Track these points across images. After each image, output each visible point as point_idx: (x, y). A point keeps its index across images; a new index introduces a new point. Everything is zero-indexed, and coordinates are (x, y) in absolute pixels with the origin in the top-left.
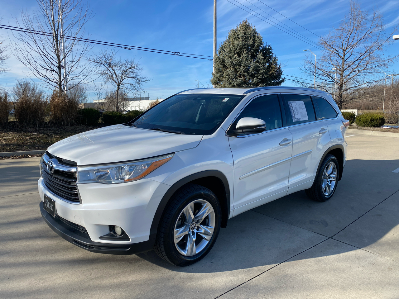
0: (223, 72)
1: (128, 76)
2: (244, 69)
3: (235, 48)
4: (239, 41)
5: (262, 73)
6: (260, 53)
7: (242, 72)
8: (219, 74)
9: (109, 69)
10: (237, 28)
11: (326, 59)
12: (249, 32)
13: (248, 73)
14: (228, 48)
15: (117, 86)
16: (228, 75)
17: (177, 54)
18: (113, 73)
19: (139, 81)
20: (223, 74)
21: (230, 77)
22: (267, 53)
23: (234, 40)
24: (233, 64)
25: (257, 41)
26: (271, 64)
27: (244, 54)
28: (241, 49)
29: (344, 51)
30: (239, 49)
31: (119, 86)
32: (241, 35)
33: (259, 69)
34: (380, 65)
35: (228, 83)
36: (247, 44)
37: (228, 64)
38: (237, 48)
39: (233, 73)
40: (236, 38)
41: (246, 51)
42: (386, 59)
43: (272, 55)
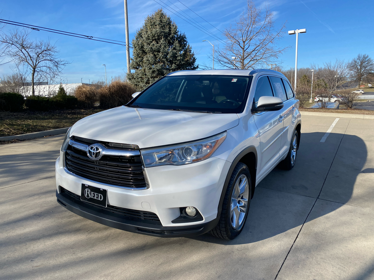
0: (143, 58)
1: (44, 58)
2: (162, 56)
3: (153, 35)
4: (156, 28)
5: (179, 60)
6: (176, 40)
7: (161, 58)
8: (139, 59)
9: (21, 51)
10: (153, 16)
11: (231, 49)
12: (165, 20)
13: (167, 60)
14: (146, 34)
15: (32, 69)
16: (148, 61)
17: (90, 38)
18: (27, 55)
19: (57, 64)
20: (143, 59)
21: (150, 63)
22: (182, 40)
23: (151, 27)
24: (152, 51)
25: (173, 29)
26: (186, 51)
27: (162, 41)
28: (158, 36)
29: (244, 42)
30: (156, 36)
31: (34, 69)
32: (158, 22)
33: (177, 55)
34: (271, 55)
35: (149, 68)
36: (164, 32)
37: (147, 50)
38: (155, 35)
39: (153, 58)
40: (153, 25)
41: (163, 38)
42: (277, 51)
43: (186, 44)
